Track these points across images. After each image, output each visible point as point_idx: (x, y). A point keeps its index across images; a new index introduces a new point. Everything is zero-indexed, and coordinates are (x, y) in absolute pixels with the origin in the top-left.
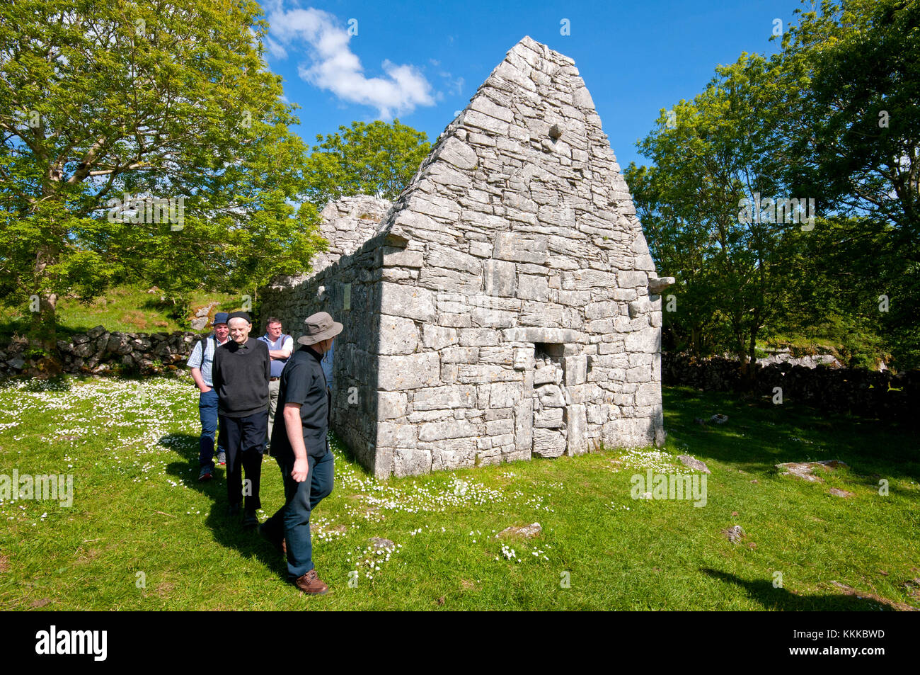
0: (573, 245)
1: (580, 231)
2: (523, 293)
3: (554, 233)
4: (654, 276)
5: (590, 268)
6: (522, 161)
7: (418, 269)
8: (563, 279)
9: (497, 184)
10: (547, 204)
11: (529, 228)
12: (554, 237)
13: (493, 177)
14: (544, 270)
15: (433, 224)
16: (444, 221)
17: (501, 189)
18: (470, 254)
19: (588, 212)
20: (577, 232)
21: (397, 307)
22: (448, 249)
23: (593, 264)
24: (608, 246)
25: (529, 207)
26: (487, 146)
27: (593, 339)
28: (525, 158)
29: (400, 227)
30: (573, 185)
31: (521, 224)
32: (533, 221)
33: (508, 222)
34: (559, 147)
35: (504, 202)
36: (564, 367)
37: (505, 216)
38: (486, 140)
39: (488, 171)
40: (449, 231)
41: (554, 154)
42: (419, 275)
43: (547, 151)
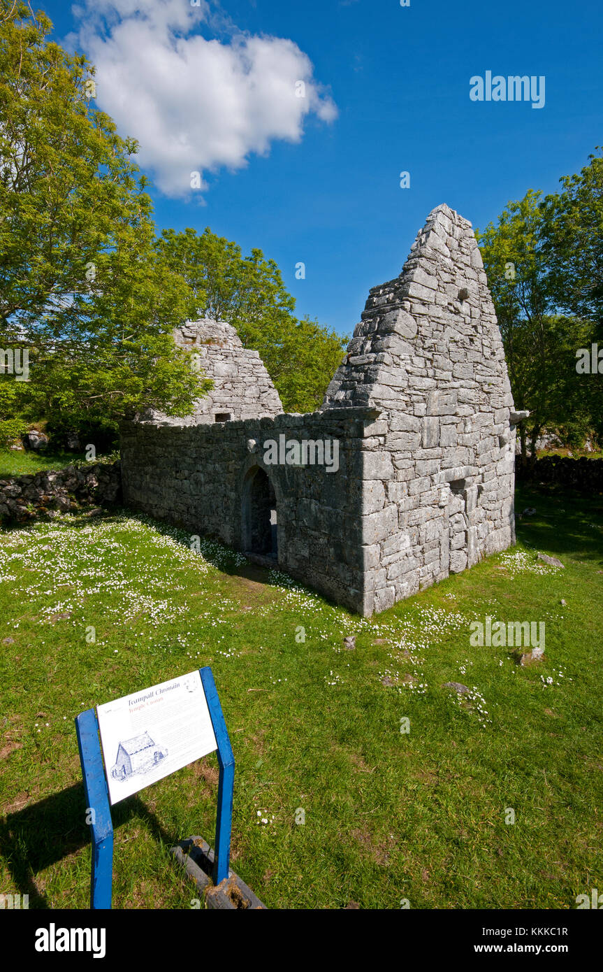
0: (472, 394)
1: (476, 381)
2: (444, 442)
3: (462, 387)
4: (513, 410)
5: (480, 411)
6: (444, 325)
7: (384, 435)
8: (465, 424)
9: (429, 349)
10: (459, 361)
11: (448, 385)
12: (462, 389)
13: (428, 343)
14: (455, 419)
15: (393, 394)
16: (398, 389)
17: (431, 353)
18: (414, 415)
19: (481, 363)
20: (474, 383)
21: (373, 472)
22: (402, 414)
23: (483, 408)
24: (490, 390)
25: (448, 367)
26: (423, 315)
27: (481, 470)
28: (445, 322)
29: (373, 400)
30: (472, 340)
31: (443, 382)
32: (450, 378)
33: (435, 382)
34: (464, 308)
35: (433, 364)
36: (465, 498)
37: (434, 377)
38: (422, 310)
39: (424, 338)
40: (402, 398)
41: (461, 315)
42: (385, 441)
43: (457, 312)
